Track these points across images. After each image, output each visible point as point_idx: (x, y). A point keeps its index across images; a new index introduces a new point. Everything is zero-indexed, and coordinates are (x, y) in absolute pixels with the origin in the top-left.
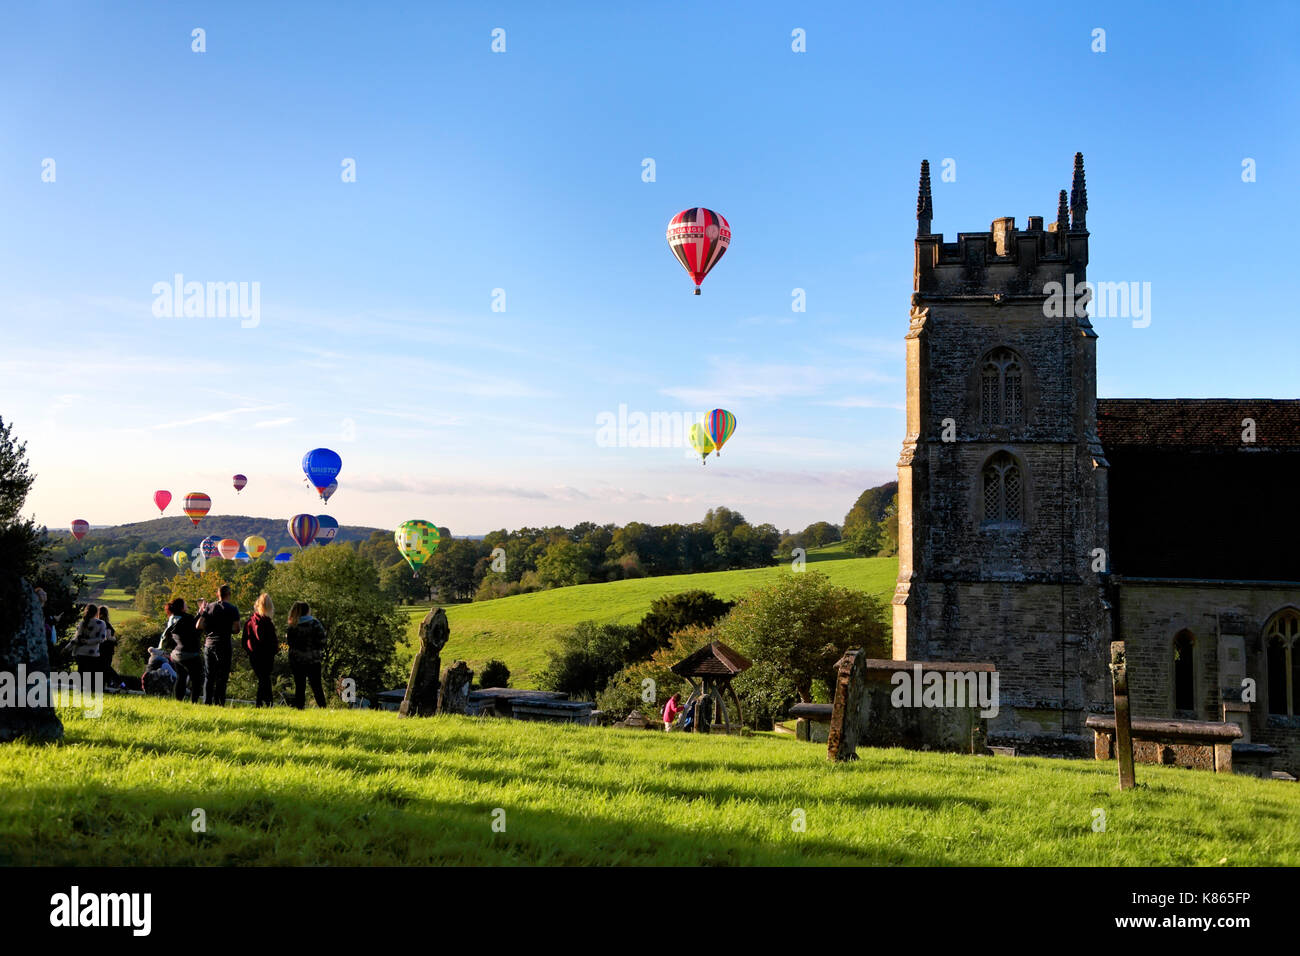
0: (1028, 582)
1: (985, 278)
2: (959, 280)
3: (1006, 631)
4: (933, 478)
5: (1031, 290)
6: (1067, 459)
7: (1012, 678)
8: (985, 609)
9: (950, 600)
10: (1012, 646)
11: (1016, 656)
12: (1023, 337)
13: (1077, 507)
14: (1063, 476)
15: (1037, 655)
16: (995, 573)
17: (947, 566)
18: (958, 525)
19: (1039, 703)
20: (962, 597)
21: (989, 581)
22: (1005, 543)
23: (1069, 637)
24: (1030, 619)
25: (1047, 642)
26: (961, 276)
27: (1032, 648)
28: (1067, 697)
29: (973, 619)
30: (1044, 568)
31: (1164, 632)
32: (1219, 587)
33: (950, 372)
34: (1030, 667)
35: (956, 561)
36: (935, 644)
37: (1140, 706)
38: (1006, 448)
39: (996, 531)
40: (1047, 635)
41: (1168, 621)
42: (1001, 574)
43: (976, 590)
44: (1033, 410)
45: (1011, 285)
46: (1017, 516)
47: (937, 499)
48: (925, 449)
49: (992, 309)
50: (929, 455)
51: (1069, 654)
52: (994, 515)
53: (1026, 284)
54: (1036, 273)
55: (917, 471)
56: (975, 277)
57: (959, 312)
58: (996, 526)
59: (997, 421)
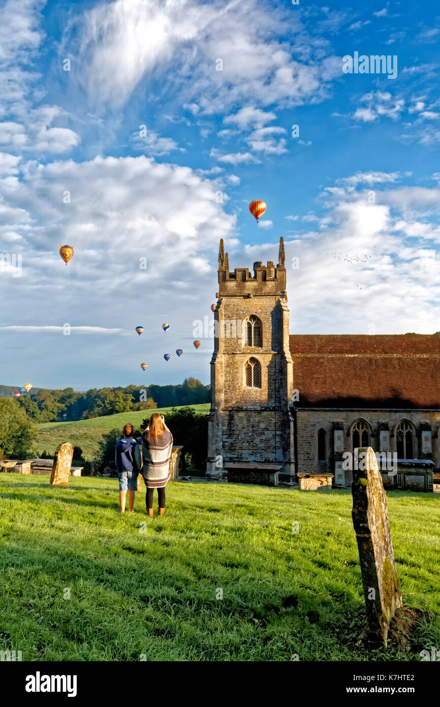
0: (262, 410)
1: (245, 287)
2: (235, 288)
3: (253, 430)
4: (224, 368)
5: (263, 292)
6: (277, 360)
7: (255, 450)
8: (245, 422)
9: (231, 418)
10: (255, 437)
11: (257, 440)
12: (260, 311)
13: (281, 380)
14: (275, 367)
15: (265, 440)
16: (249, 407)
17: (230, 404)
18: (234, 387)
19: (266, 460)
20: (236, 417)
21: (246, 410)
22: (253, 395)
23: (278, 433)
24: (263, 426)
25: (269, 434)
26: (236, 286)
27: (263, 437)
28: (277, 457)
29: (240, 426)
30: (268, 405)
31: (314, 430)
32: (335, 411)
34: (262, 445)
35: (234, 402)
36: (225, 436)
37: (304, 460)
38: (254, 356)
39: (250, 390)
40: (269, 432)
41: (315, 425)
42: (252, 407)
43: (241, 414)
44: (264, 340)
45: (256, 290)
46: (258, 384)
47: (226, 376)
48: (221, 357)
49: (248, 300)
50: (222, 359)
51: (278, 439)
52: (249, 384)
53: (261, 289)
54: (265, 285)
55: (218, 366)
56: (241, 287)
57: (235, 300)
58: (249, 388)
59: (250, 345)
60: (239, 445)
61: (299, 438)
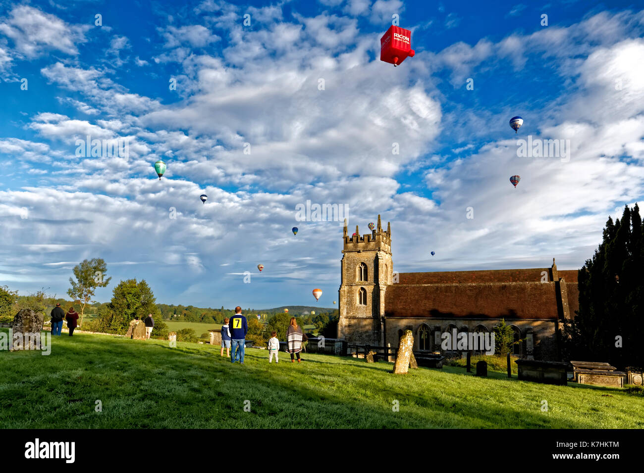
0: (367, 319)
1: (358, 246)
2: (352, 247)
3: (362, 330)
4: (346, 294)
6: (375, 289)
7: (363, 341)
8: (358, 325)
10: (363, 333)
11: (364, 336)
12: (367, 260)
13: (377, 300)
14: (374, 293)
15: (368, 336)
16: (360, 317)
17: (350, 315)
18: (352, 305)
20: (352, 322)
21: (358, 318)
22: (362, 309)
23: (376, 331)
24: (367, 327)
28: (375, 345)
29: (355, 327)
31: (396, 330)
33: (350, 269)
34: (367, 338)
35: (351, 313)
36: (347, 333)
38: (362, 286)
40: (371, 331)
41: (396, 327)
42: (362, 316)
43: (356, 320)
44: (369, 277)
45: (364, 247)
46: (365, 303)
47: (347, 299)
48: (344, 287)
49: (359, 254)
50: (345, 288)
51: (375, 335)
52: (361, 303)
53: (367, 247)
54: (369, 244)
55: (342, 292)
56: (356, 246)
57: (352, 254)
58: (360, 305)
59: (361, 280)
60: (354, 338)
61: (387, 336)
